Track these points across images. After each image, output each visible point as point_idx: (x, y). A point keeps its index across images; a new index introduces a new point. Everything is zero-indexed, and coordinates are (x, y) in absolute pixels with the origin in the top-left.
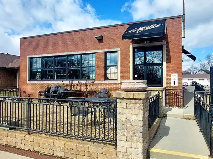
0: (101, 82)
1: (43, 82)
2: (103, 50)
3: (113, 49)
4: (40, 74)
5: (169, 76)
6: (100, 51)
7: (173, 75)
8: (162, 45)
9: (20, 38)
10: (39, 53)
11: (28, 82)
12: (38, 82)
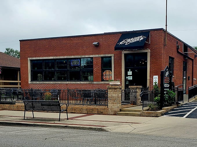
0: (98, 83)
1: (45, 83)
2: (100, 55)
3: (108, 55)
4: (41, 75)
5: (151, 77)
6: (97, 56)
7: (154, 77)
8: (147, 52)
9: (20, 40)
10: (40, 55)
11: (29, 83)
12: (40, 83)
